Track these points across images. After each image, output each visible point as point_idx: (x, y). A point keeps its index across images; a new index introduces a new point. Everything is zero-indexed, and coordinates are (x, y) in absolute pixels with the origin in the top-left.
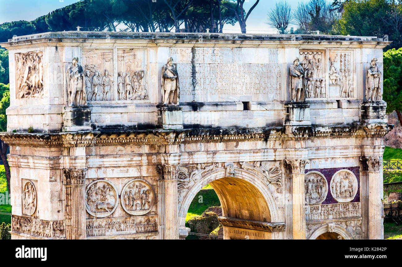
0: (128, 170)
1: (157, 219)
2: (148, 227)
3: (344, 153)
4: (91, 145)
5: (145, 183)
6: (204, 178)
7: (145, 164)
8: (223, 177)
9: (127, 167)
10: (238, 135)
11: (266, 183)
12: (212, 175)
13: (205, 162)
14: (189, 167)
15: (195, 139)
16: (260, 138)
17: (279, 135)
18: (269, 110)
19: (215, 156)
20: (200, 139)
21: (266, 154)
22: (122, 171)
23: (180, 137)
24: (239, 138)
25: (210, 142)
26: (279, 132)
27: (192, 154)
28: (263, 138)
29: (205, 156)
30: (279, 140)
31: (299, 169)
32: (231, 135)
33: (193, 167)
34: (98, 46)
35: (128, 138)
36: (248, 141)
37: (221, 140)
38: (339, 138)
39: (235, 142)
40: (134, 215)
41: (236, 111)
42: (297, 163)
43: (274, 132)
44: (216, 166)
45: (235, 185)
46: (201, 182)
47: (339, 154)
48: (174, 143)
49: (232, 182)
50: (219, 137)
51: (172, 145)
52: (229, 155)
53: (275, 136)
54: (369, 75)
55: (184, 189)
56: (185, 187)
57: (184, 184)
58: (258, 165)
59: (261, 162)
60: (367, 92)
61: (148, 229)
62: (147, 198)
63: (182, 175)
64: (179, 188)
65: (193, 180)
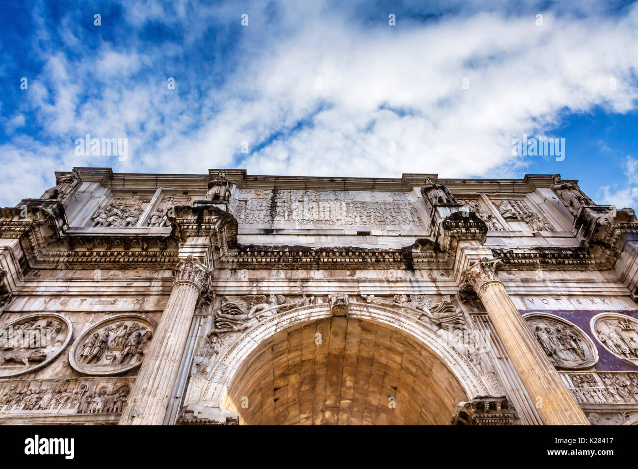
0: (115, 301)
2: (115, 403)
3: (590, 288)
4: (59, 267)
5: (145, 321)
6: (282, 316)
7: (156, 293)
8: (327, 316)
9: (117, 297)
10: (347, 254)
11: (429, 326)
12: (301, 312)
13: (286, 293)
14: (248, 297)
15: (264, 260)
16: (394, 261)
17: (431, 257)
18: (404, 236)
19: (306, 285)
20: (273, 260)
21: (415, 284)
22: (103, 303)
23: (207, 221)
24: (352, 260)
25: (297, 269)
26: (428, 249)
27: (257, 281)
28: (400, 262)
29: (286, 284)
30: (438, 269)
31: (483, 275)
32: (334, 255)
33: (260, 300)
34: (134, 187)
35: (130, 253)
36: (375, 269)
37: (318, 264)
38: (565, 271)
39: (349, 270)
40: (89, 373)
41: (345, 235)
42: (475, 268)
43: (419, 250)
44: (310, 301)
45: (395, 388)
46: (275, 322)
47: (580, 289)
48: (198, 232)
49: (386, 380)
50: (310, 256)
51: (194, 236)
52: (337, 284)
53: (426, 260)
54: (559, 192)
55: (233, 331)
56: (236, 328)
57: (232, 323)
58: (404, 299)
59: (408, 296)
60: (571, 209)
61: (116, 406)
62: (140, 346)
63: (232, 308)
64: (220, 327)
65: (257, 318)
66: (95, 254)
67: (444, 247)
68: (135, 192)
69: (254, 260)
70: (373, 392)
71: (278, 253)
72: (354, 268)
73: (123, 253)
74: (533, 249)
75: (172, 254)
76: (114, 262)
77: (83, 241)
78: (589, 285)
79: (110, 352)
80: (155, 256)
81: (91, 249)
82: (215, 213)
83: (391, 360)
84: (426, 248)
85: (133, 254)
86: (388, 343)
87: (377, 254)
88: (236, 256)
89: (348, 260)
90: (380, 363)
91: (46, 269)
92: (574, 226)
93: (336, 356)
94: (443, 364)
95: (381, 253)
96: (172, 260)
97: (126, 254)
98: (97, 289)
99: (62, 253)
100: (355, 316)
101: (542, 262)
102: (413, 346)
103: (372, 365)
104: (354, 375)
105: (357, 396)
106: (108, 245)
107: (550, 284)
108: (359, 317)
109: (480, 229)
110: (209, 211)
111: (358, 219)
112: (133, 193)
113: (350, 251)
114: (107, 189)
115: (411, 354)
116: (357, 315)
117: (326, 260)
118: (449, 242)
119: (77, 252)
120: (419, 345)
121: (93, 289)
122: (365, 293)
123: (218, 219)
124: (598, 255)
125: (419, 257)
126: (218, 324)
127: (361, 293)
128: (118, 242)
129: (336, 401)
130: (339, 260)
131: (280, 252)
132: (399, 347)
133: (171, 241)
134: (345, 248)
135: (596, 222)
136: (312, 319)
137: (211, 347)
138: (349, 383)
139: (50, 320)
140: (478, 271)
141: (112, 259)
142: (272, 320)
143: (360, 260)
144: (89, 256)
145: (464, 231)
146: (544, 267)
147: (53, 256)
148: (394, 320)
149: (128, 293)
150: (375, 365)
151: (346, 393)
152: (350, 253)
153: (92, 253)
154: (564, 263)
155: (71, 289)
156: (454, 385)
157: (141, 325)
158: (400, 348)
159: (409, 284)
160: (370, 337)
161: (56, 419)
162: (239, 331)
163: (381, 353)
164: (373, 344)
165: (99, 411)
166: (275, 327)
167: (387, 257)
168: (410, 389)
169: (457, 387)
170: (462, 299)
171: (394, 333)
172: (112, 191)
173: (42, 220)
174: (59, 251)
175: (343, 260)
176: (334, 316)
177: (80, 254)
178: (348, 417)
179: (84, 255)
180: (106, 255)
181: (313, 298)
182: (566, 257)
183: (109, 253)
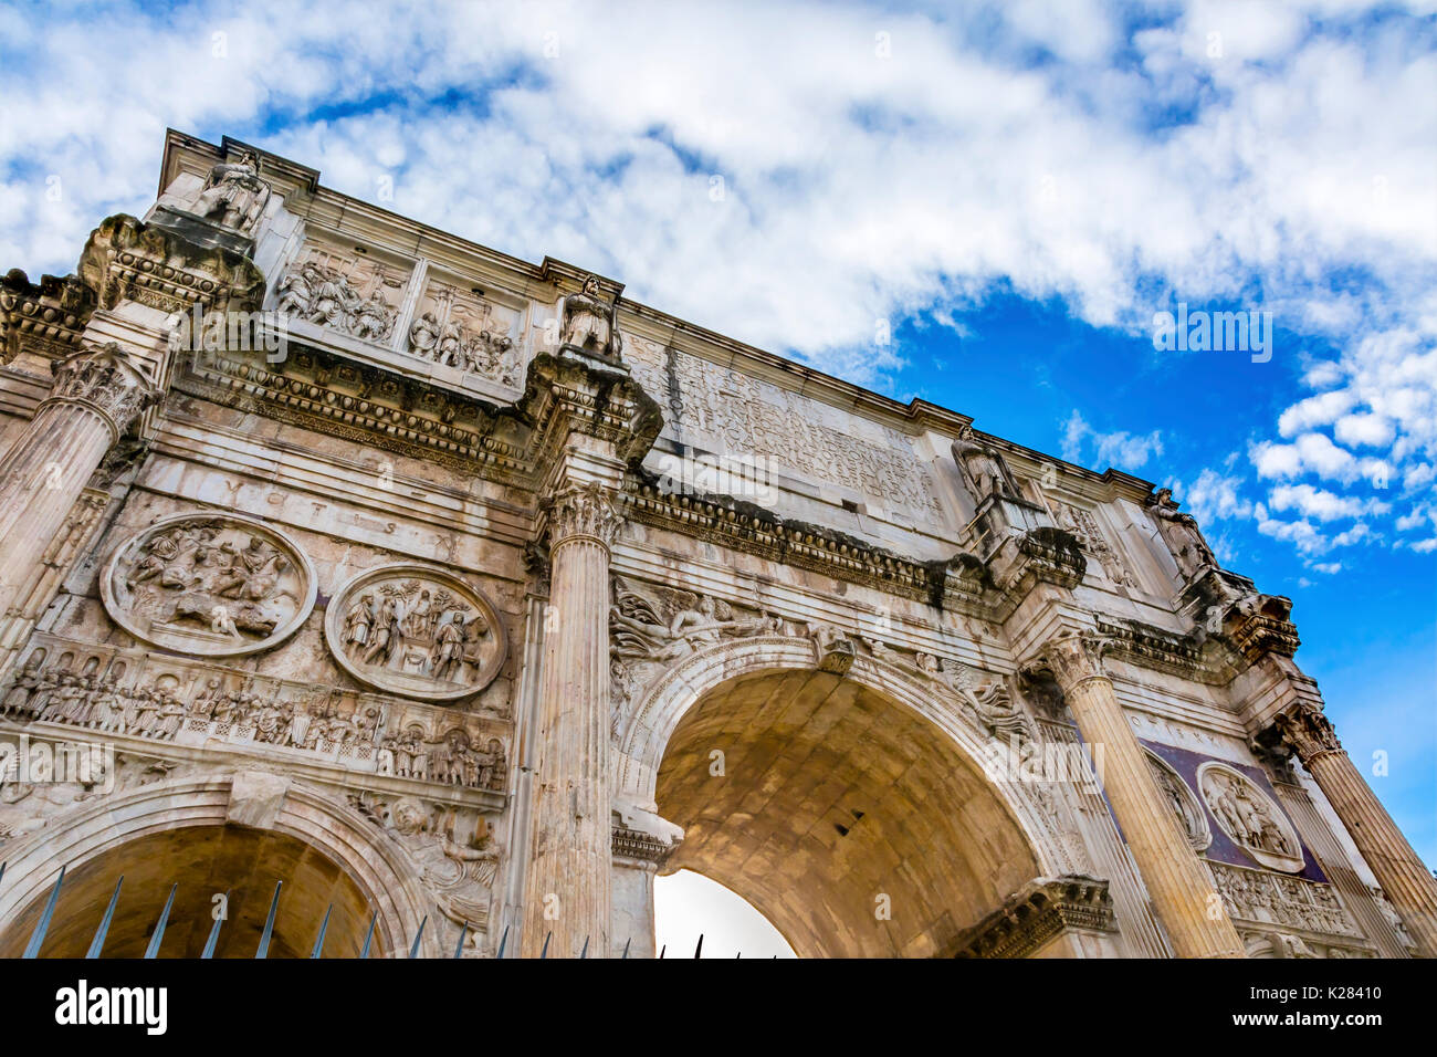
0: (392, 527)
1: (506, 743)
2: (450, 763)
3: (1197, 713)
4: (241, 405)
5: (466, 591)
6: (733, 646)
7: (478, 532)
8: (809, 667)
9: (394, 517)
10: (838, 546)
11: (975, 725)
12: (765, 648)
13: (732, 598)
14: (664, 590)
15: (686, 515)
16: (914, 584)
17: (974, 592)
18: (921, 534)
19: (766, 590)
20: (703, 520)
21: (947, 639)
22: (364, 524)
23: (616, 408)
24: (844, 561)
25: (743, 551)
26: (975, 576)
27: (677, 558)
28: (924, 587)
29: (730, 579)
30: (979, 618)
31: (1083, 662)
32: (815, 541)
33: (685, 602)
34: (364, 236)
35: (413, 421)
36: (878, 589)
37: (783, 552)
38: (1160, 671)
39: (833, 578)
40: (383, 687)
41: (821, 501)
42: (1070, 643)
43: (957, 574)
44: (775, 626)
45: (859, 815)
46: (722, 657)
47: (1183, 712)
48: (595, 426)
49: (848, 797)
50: (771, 532)
51: (586, 433)
52: (820, 604)
53: (964, 596)
54: (1166, 524)
55: (647, 658)
56: (653, 652)
57: (645, 640)
58: (933, 664)
59: (939, 659)
60: (1181, 561)
61: (453, 770)
62: (469, 647)
63: (639, 607)
64: (624, 643)
65: (688, 640)
66: (331, 397)
67: (1004, 582)
68: (362, 249)
69: (668, 509)
70: (809, 811)
71: (716, 508)
72: (846, 577)
73: (397, 416)
74: (1125, 622)
75: (505, 448)
76: (374, 428)
77: (311, 360)
78: (1194, 708)
79: (405, 646)
80: (467, 442)
81: (325, 385)
82: (633, 396)
83: (880, 767)
84: (970, 574)
85: (419, 424)
86: (891, 737)
87: (888, 561)
88: (632, 492)
89: (836, 559)
90: (852, 767)
91: (207, 399)
92: (1181, 594)
93: (779, 738)
94: (998, 802)
95: (895, 562)
96: (501, 461)
97: (404, 419)
98: (348, 488)
99: (253, 374)
100: (856, 679)
101: (1134, 649)
102: (942, 756)
103: (835, 766)
104: (789, 775)
105: (771, 812)
106: (367, 386)
107: (1144, 692)
108: (863, 681)
109: (1078, 571)
110: (622, 387)
111: (834, 470)
112: (357, 249)
113: (844, 542)
114: (297, 218)
115: (930, 767)
116: (859, 676)
117: (799, 548)
118: (1018, 578)
119: (290, 380)
120: (957, 757)
121: (337, 485)
122: (868, 635)
123: (637, 409)
124: (1212, 659)
125: (955, 587)
126: (619, 636)
127: (862, 633)
128: (390, 388)
129: (723, 812)
130: (822, 555)
131: (719, 507)
132: (912, 749)
133: (508, 419)
134: (836, 534)
135: (1234, 605)
136: (784, 665)
137: (617, 684)
138: (769, 787)
139: (259, 537)
140: (1075, 651)
141: (370, 423)
142: (717, 651)
143: (859, 566)
144: (318, 398)
145: (1053, 566)
146: (1134, 658)
147: (230, 373)
148: (921, 703)
149: (417, 516)
150: (841, 768)
151: (752, 801)
152: (844, 547)
153: (325, 394)
154: (1163, 657)
155: (285, 471)
156: (1010, 841)
157: (458, 598)
158: (911, 751)
159: (938, 637)
160: (864, 720)
161: (341, 777)
162: (658, 659)
163: (867, 752)
164: (860, 732)
165: (420, 774)
166: (721, 669)
167: (903, 571)
168: (893, 822)
169: (1015, 846)
170: (1022, 688)
171: (914, 726)
172: (307, 228)
173: (241, 287)
174: (245, 365)
175: (829, 557)
176: (822, 670)
177: (297, 387)
178: (727, 843)
179: (305, 393)
180: (358, 409)
181: (780, 621)
182: (1168, 649)
183: (364, 406)
